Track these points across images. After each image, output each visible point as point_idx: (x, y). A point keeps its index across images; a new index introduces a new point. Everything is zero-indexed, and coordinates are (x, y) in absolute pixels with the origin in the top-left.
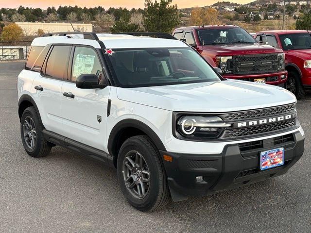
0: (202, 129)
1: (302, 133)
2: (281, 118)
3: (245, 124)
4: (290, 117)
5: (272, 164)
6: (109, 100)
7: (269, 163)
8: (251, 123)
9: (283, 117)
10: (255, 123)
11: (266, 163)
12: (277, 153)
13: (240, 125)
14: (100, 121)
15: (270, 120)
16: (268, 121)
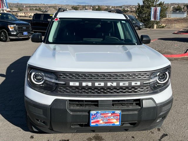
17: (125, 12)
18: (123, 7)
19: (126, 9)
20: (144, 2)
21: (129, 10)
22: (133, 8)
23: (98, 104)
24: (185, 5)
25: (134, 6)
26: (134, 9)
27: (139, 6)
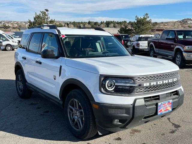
0: (119, 87)
1: (183, 90)
2: (171, 81)
3: (148, 84)
4: (176, 80)
5: (165, 111)
6: (60, 66)
7: (163, 110)
8: (152, 84)
9: (172, 80)
10: (155, 83)
11: (161, 110)
12: (168, 103)
13: (145, 85)
14: (55, 79)
15: (164, 82)
16: (163, 82)
17: (7, 28)
18: (2, 23)
19: (7, 25)
20: (35, 19)
21: (10, 25)
22: (15, 24)
23: (159, 98)
24: (65, 23)
25: (15, 22)
26: (17, 25)
27: (30, 22)
